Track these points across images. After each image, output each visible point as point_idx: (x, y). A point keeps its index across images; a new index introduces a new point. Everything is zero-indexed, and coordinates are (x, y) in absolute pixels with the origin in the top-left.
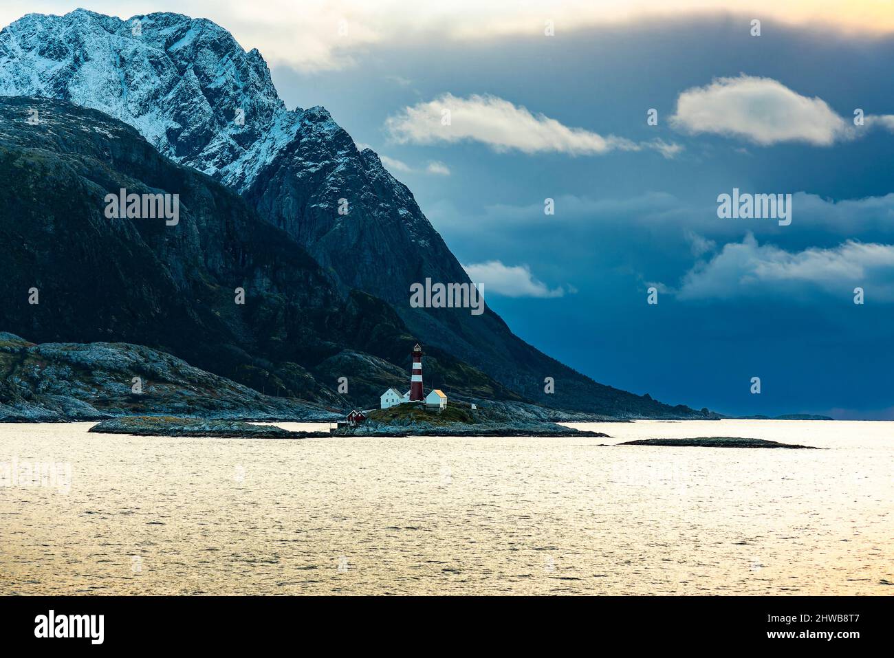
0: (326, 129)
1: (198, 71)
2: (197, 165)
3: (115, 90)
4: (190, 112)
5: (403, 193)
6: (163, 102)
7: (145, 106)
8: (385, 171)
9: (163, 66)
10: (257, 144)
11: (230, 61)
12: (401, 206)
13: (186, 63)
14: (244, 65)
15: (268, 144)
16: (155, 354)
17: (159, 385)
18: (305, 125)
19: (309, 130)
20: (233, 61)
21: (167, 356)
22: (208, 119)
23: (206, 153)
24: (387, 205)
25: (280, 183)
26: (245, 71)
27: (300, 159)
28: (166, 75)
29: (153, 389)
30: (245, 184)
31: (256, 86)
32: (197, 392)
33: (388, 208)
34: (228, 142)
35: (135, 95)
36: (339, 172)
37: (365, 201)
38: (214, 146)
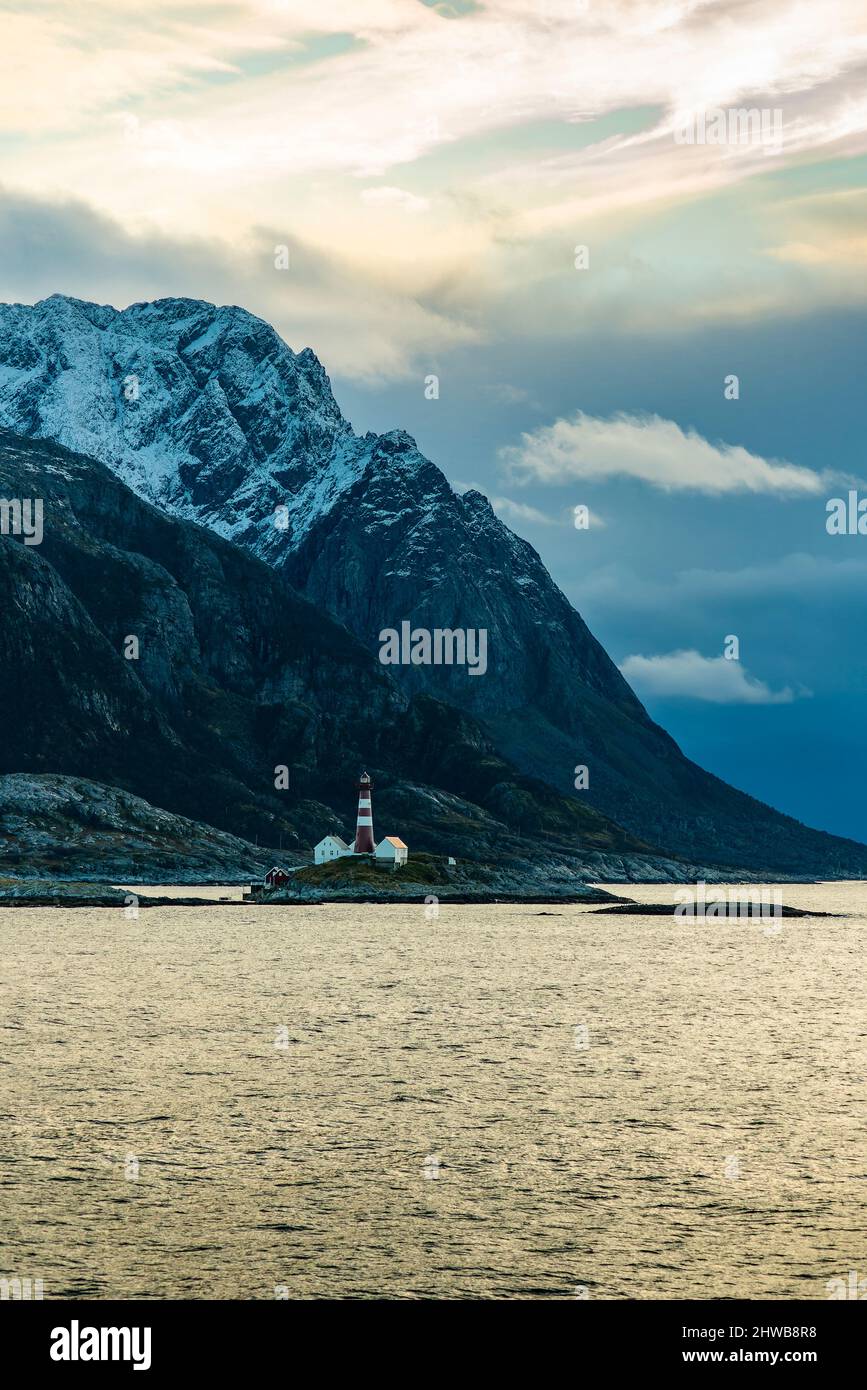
0: (407, 462)
1: (225, 382)
2: (223, 516)
3: (106, 410)
4: (213, 440)
5: (526, 553)
6: (175, 427)
7: (148, 434)
8: (498, 523)
9: (175, 375)
10: (309, 485)
11: (272, 368)
12: (520, 574)
13: (208, 371)
14: (292, 372)
15: (326, 485)
16: (99, 789)
17: (99, 834)
18: (378, 457)
19: (383, 465)
20: (277, 366)
21: (116, 792)
22: (239, 450)
23: (236, 500)
24: (498, 572)
25: (342, 542)
26: (293, 382)
27: (370, 506)
28: (179, 388)
29: (90, 840)
30: (292, 543)
31: (309, 402)
32: (154, 843)
33: (498, 576)
34: (267, 483)
35: (135, 417)
36: (426, 525)
37: (464, 566)
38: (248, 490)
